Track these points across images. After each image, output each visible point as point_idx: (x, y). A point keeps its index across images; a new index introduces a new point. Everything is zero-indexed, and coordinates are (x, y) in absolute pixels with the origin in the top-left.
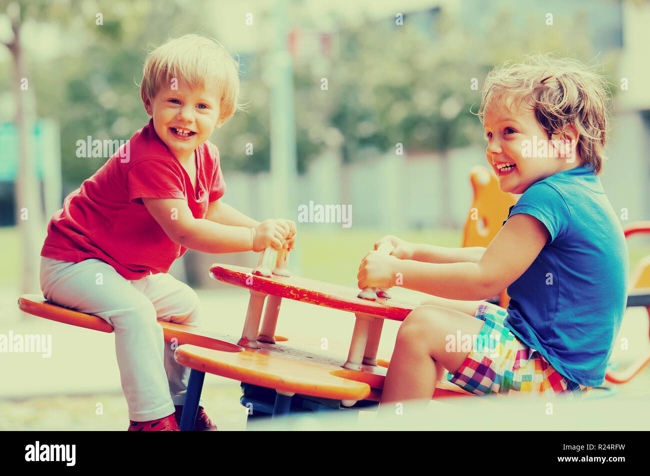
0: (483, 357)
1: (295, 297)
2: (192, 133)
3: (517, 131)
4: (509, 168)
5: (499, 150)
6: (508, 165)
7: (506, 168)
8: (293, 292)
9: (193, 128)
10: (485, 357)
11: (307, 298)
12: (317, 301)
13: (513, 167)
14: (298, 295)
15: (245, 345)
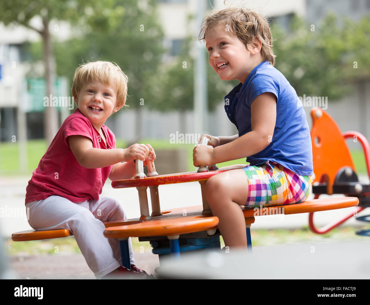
0: (255, 181)
1: (162, 183)
2: (101, 110)
3: (228, 43)
4: (225, 66)
5: (218, 55)
6: (224, 64)
7: (223, 66)
8: (160, 180)
9: (101, 106)
10: (256, 180)
11: (168, 181)
12: (175, 181)
13: (227, 65)
14: (163, 181)
15: (144, 219)
